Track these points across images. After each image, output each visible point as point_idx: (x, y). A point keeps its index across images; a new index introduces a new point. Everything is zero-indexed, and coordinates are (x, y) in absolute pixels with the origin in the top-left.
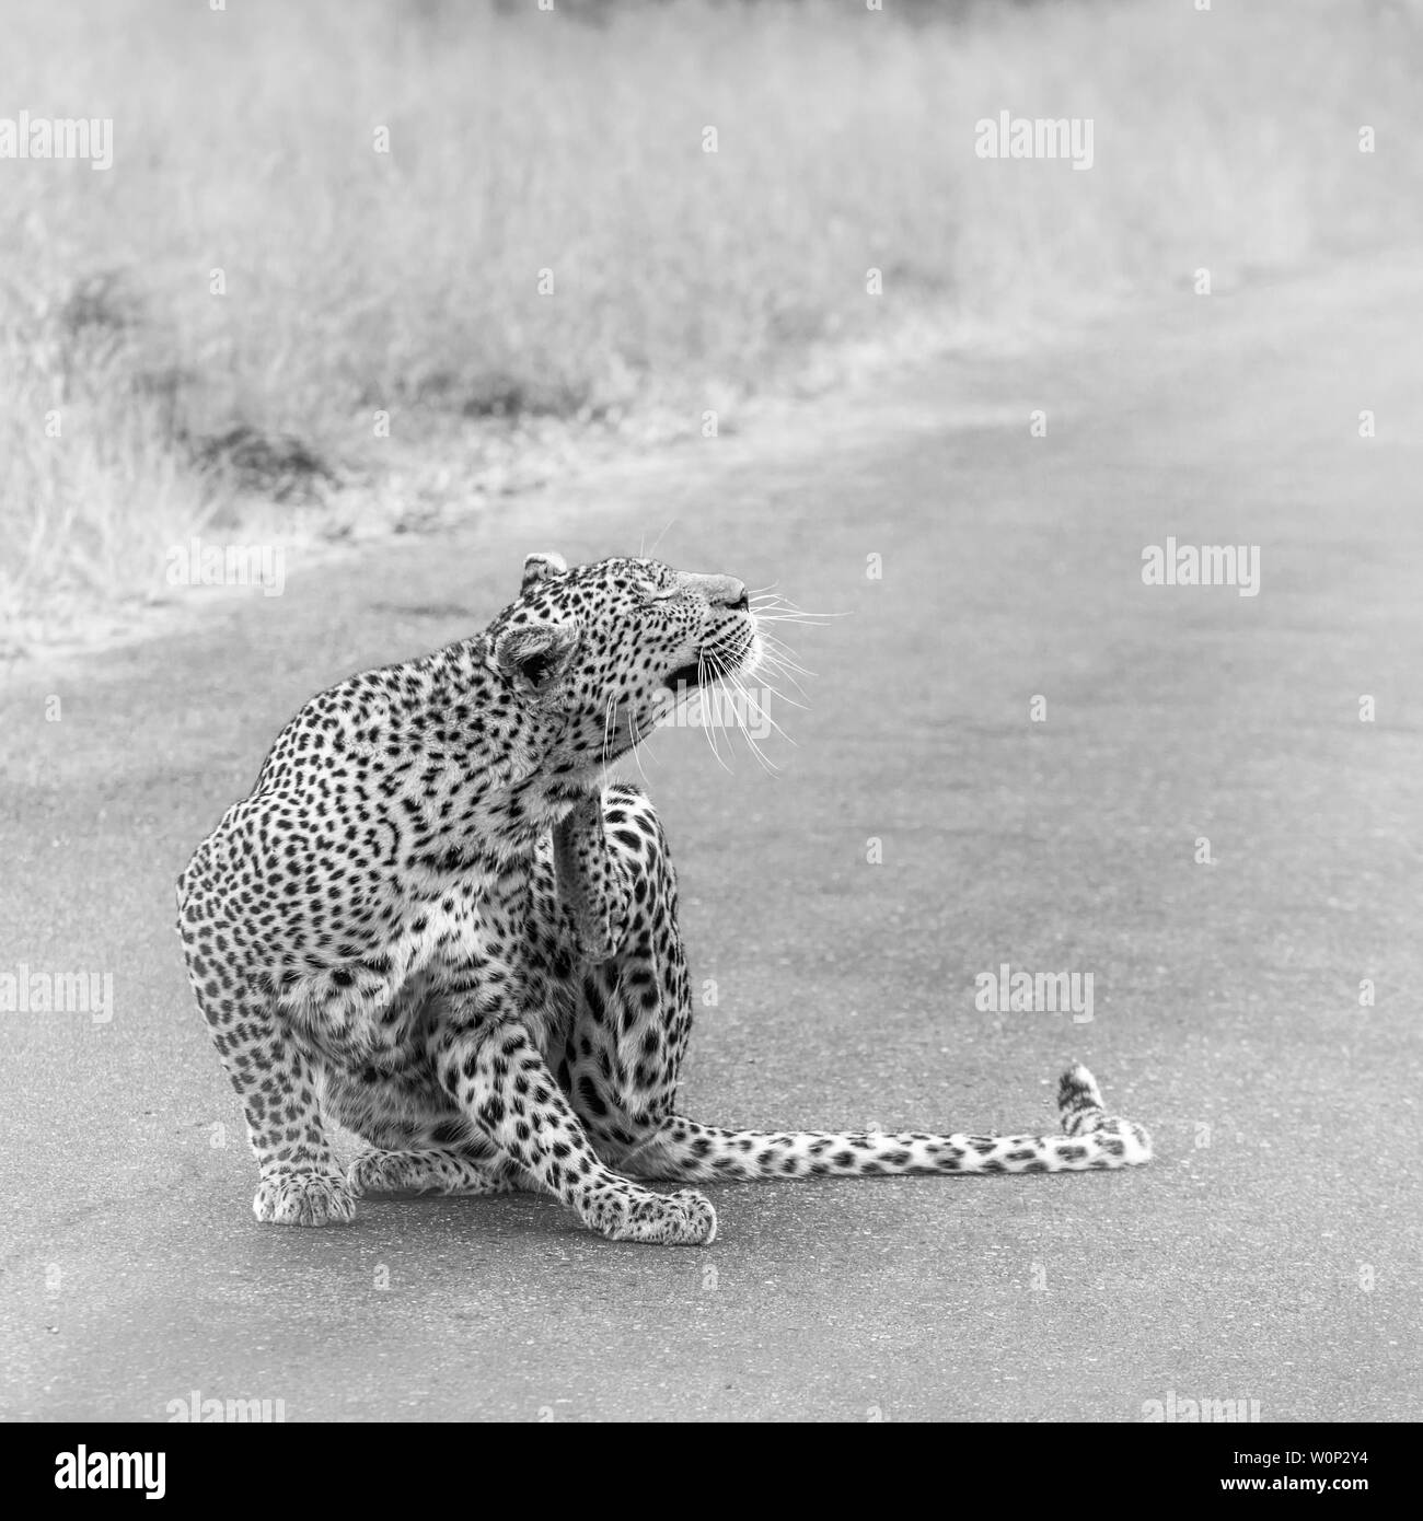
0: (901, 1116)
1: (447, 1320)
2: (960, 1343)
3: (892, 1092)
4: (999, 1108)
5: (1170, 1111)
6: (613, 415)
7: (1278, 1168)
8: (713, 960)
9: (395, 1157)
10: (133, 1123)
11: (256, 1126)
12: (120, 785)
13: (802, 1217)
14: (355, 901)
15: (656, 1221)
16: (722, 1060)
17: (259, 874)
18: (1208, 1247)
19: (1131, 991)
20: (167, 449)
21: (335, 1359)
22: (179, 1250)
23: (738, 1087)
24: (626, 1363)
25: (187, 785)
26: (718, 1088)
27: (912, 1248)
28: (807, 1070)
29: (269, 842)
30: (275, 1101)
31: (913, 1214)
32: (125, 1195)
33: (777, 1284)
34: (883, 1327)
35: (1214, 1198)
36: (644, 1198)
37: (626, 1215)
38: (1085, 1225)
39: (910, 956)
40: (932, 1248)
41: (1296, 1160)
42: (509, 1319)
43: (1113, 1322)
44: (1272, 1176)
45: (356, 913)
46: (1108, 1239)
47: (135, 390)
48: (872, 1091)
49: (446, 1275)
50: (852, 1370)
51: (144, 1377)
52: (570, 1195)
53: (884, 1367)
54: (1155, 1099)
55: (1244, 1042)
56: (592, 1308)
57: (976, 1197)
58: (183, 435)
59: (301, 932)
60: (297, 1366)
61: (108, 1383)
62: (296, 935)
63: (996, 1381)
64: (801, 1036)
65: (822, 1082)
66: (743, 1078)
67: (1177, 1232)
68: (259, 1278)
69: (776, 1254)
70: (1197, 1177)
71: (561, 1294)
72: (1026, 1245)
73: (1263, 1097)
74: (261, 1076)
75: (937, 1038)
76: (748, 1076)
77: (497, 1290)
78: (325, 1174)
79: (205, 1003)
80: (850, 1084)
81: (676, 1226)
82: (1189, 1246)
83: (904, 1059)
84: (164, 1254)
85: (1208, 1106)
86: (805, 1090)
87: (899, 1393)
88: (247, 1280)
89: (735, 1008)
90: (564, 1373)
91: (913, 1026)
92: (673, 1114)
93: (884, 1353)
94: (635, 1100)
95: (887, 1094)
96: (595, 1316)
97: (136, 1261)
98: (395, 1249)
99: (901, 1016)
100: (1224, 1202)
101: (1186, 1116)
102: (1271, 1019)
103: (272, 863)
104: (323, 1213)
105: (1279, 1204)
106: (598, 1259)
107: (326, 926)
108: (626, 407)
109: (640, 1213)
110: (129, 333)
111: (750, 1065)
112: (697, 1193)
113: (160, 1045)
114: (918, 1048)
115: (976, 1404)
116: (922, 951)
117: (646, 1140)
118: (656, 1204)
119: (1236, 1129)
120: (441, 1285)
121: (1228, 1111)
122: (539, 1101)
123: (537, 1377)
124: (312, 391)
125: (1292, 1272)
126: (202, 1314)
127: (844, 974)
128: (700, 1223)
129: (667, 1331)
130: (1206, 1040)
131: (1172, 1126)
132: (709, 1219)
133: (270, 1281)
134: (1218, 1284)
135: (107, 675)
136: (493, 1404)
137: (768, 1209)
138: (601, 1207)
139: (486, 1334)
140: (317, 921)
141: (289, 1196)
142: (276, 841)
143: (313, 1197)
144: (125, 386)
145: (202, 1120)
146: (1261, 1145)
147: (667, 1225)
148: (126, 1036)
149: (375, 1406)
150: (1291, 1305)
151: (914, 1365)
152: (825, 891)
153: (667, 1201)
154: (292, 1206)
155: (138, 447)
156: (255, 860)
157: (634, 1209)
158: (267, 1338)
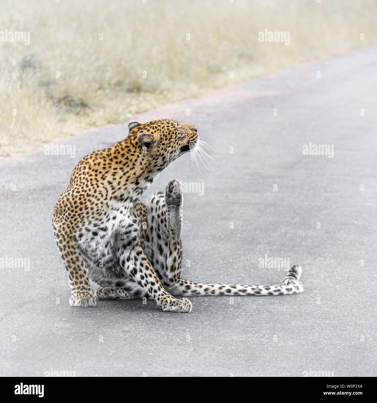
0: (241, 279)
1: (120, 332)
2: (256, 339)
3: (239, 272)
4: (267, 277)
5: (312, 278)
6: (165, 92)
7: (341, 293)
8: (191, 237)
9: (107, 289)
10: (38, 280)
11: (72, 280)
12: (34, 190)
13: (215, 305)
14: (97, 210)
15: (176, 306)
16: (194, 264)
17: (72, 206)
18: (322, 314)
19: (302, 246)
20: (47, 101)
21: (91, 342)
22: (49, 313)
23: (198, 271)
24: (168, 344)
25: (52, 190)
26: (193, 271)
27: (244, 314)
28: (216, 266)
29: (74, 197)
30: (77, 273)
31: (244, 305)
32: (35, 299)
33: (208, 323)
34: (236, 335)
35: (324, 301)
36: (173, 300)
37: (168, 304)
38: (290, 308)
39: (243, 236)
40: (249, 314)
41: (346, 291)
42: (137, 332)
43: (297, 333)
44: (339, 295)
45: (98, 213)
46: (296, 311)
47: (39, 85)
48: (233, 272)
49: (120, 320)
50: (227, 346)
51: (40, 347)
52: (155, 296)
53: (236, 345)
54: (308, 275)
55: (332, 260)
56: (159, 329)
57: (261, 300)
58: (52, 97)
59: (84, 221)
60: (80, 344)
61: (31, 348)
62: (83, 222)
63: (266, 349)
64: (215, 257)
65: (220, 270)
66: (199, 268)
67: (314, 310)
68: (71, 321)
69: (208, 315)
70: (319, 295)
71: (151, 326)
72: (274, 313)
73: (337, 274)
74: (73, 266)
75: (251, 258)
76: (201, 268)
77: (134, 324)
78: (89, 294)
79: (59, 246)
80: (228, 270)
81: (181, 308)
82: (317, 314)
83: (242, 264)
84: (45, 314)
85: (322, 276)
86: (215, 272)
87: (240, 352)
88: (68, 321)
89: (197, 250)
90: (151, 346)
91: (244, 255)
92: (180, 278)
93: (236, 342)
94: (170, 275)
95: (237, 273)
96: (160, 331)
97: (38, 316)
98: (106, 313)
99: (241, 252)
100: (326, 302)
101: (316, 279)
102: (339, 253)
103: (75, 203)
104: (87, 304)
105: (341, 302)
106: (160, 316)
107: (90, 219)
108: (169, 91)
109: (172, 303)
110: (37, 70)
111: (201, 265)
112: (187, 299)
113: (45, 259)
114: (246, 261)
115: (261, 355)
116: (247, 235)
117: (173, 285)
118: (176, 302)
119: (330, 283)
120: (119, 323)
121: (328, 278)
122: (146, 269)
123: (144, 347)
124: (86, 86)
125: (344, 321)
126: (55, 330)
127: (226, 241)
128: (188, 306)
129: (179, 335)
130: (322, 259)
131: (313, 282)
132: (190, 306)
133: (73, 322)
134: (325, 324)
135: (31, 161)
136: (133, 354)
137: (206, 303)
138: (162, 301)
139: (131, 336)
140: (88, 217)
141: (79, 299)
142: (76, 197)
143: (85, 299)
144: (36, 84)
145: (55, 279)
146: (336, 287)
147: (179, 307)
148: (36, 257)
149: (101, 355)
150: (344, 329)
151: (244, 345)
152: (221, 219)
153: (179, 301)
154: (79, 302)
155: (39, 101)
156: (70, 203)
157: (170, 303)
158: (73, 337)
